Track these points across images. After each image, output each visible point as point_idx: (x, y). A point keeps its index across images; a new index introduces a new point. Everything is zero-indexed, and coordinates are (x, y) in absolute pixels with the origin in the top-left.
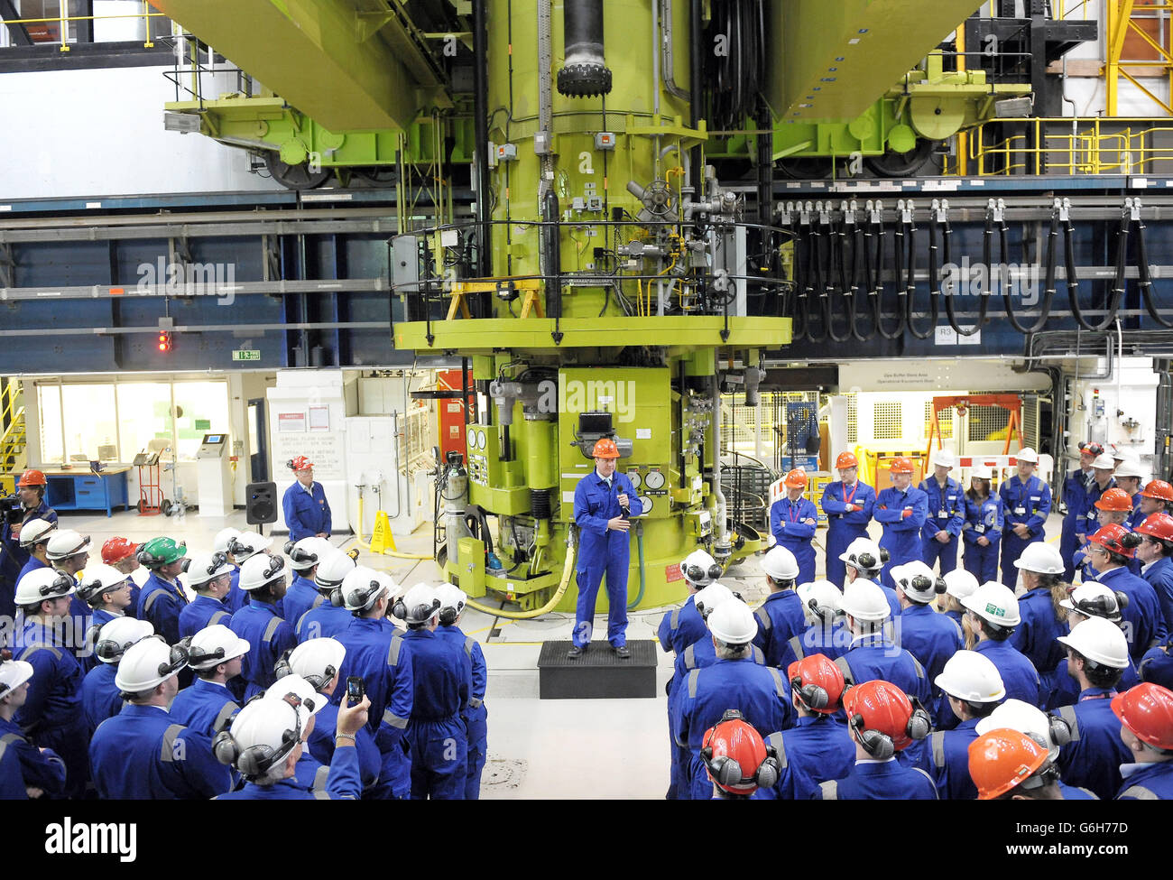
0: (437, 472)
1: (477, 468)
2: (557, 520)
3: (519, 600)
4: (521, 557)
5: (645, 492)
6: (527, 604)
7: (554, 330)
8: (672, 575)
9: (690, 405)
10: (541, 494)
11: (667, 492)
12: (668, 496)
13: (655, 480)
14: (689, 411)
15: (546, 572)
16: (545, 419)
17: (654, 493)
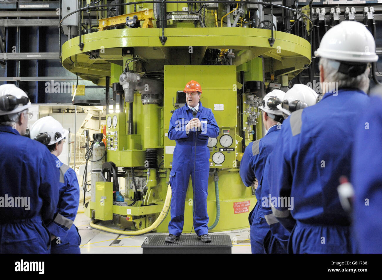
0: (87, 145)
1: (111, 140)
2: (162, 171)
3: (135, 221)
4: (138, 196)
5: (220, 149)
6: (140, 225)
7: (161, 36)
8: (238, 209)
9: (248, 100)
10: (152, 152)
11: (234, 149)
12: (235, 153)
13: (226, 141)
14: (247, 104)
15: (153, 204)
16: (155, 103)
17: (226, 150)
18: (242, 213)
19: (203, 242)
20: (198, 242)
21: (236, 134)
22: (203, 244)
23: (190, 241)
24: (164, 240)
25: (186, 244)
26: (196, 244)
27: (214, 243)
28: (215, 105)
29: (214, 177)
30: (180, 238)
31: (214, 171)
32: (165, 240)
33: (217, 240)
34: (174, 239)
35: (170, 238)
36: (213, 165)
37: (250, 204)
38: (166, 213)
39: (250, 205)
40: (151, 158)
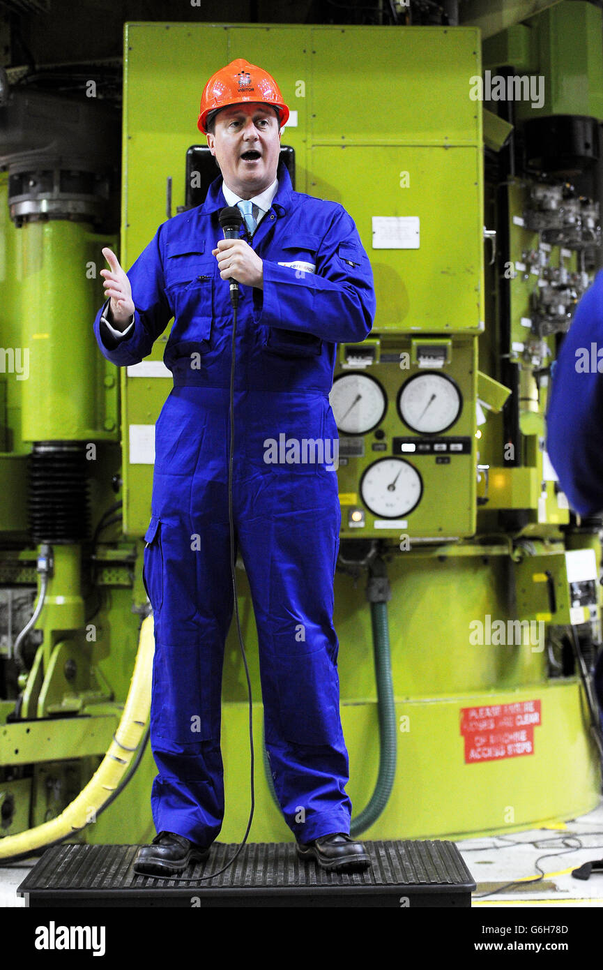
5: (398, 443)
6: (7, 814)
8: (483, 740)
9: (534, 209)
10: (60, 461)
11: (467, 444)
12: (471, 461)
13: (430, 403)
14: (529, 230)
15: (71, 714)
16: (80, 215)
17: (428, 447)
18: (500, 758)
19: (328, 872)
20: (302, 873)
21: (480, 369)
22: (330, 881)
23: (260, 868)
24: (132, 860)
25: (243, 882)
26: (293, 878)
27: (382, 874)
28: (375, 219)
29: (370, 584)
30: (213, 856)
31: (370, 555)
32: (137, 861)
33: (396, 862)
34: (181, 858)
35: (161, 851)
36: (362, 525)
37: (540, 718)
38: (132, 754)
39: (539, 724)
40: (60, 491)
